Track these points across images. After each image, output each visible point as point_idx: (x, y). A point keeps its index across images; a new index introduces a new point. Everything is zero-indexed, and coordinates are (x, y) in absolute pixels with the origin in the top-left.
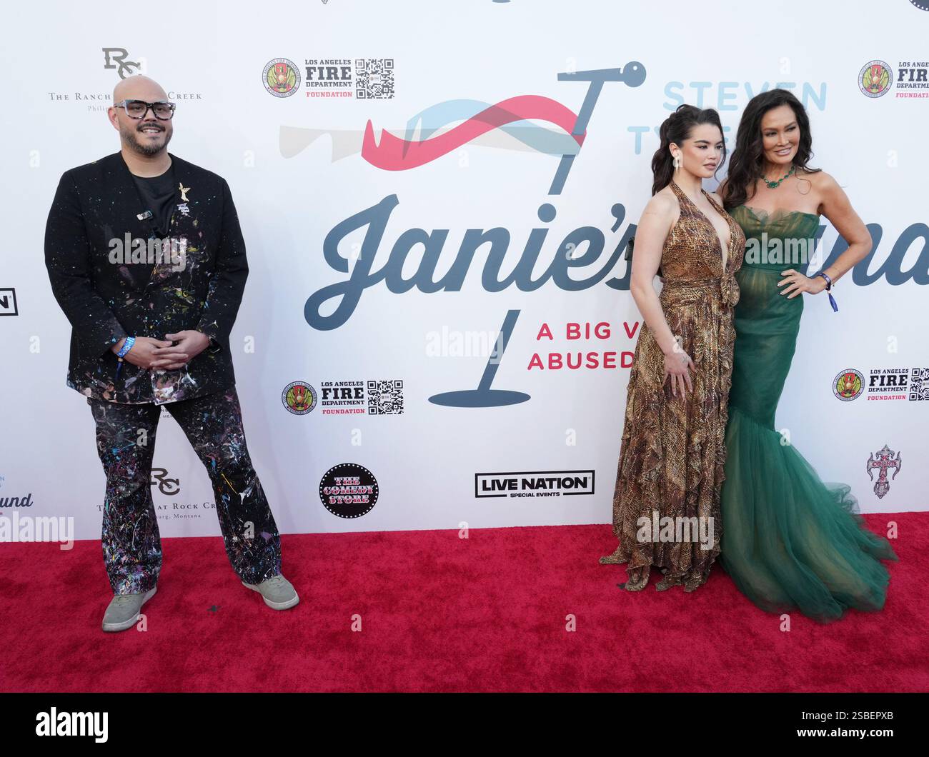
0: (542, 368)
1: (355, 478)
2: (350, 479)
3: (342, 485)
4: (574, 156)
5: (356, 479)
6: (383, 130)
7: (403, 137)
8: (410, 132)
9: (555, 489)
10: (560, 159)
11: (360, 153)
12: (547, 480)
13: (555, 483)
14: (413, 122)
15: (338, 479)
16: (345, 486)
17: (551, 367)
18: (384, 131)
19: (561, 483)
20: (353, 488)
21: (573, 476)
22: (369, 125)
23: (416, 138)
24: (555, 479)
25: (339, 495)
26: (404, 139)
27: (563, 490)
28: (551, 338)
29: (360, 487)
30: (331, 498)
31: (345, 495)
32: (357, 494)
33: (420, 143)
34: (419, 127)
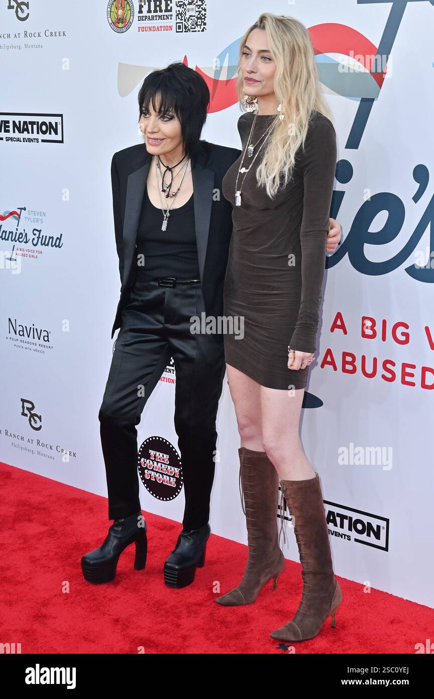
0: (335, 369)
1: (165, 455)
2: (161, 454)
3: (155, 460)
4: (373, 100)
5: (166, 457)
9: (345, 530)
10: (358, 103)
12: (339, 515)
13: (346, 522)
15: (152, 452)
16: (158, 462)
17: (344, 370)
19: (353, 525)
20: (163, 465)
21: (366, 519)
24: (346, 517)
25: (152, 470)
27: (354, 534)
28: (345, 333)
29: (169, 467)
30: (146, 471)
31: (157, 472)
32: (167, 475)
34: (226, 64)
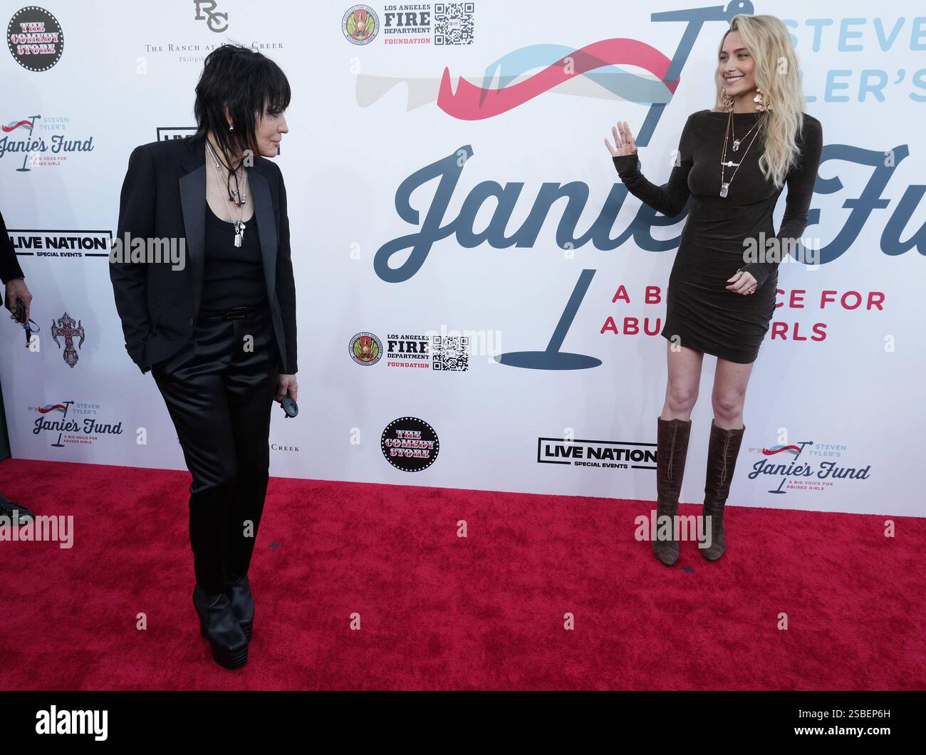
0: (616, 332)
1: (416, 433)
2: (411, 432)
3: (403, 438)
4: (664, 105)
5: (417, 433)
6: (461, 77)
7: (480, 85)
8: (488, 80)
9: (623, 460)
10: (650, 107)
11: (436, 102)
12: (615, 450)
13: (623, 455)
14: (492, 68)
15: (400, 432)
16: (406, 440)
17: (626, 332)
18: (461, 80)
19: (630, 455)
20: (414, 442)
21: (643, 449)
22: (447, 72)
23: (494, 86)
24: (623, 451)
25: (400, 447)
26: (481, 87)
27: (631, 462)
28: (628, 301)
29: (421, 442)
30: (392, 450)
31: (405, 449)
32: (418, 449)
33: (499, 91)
34: (497, 74)
